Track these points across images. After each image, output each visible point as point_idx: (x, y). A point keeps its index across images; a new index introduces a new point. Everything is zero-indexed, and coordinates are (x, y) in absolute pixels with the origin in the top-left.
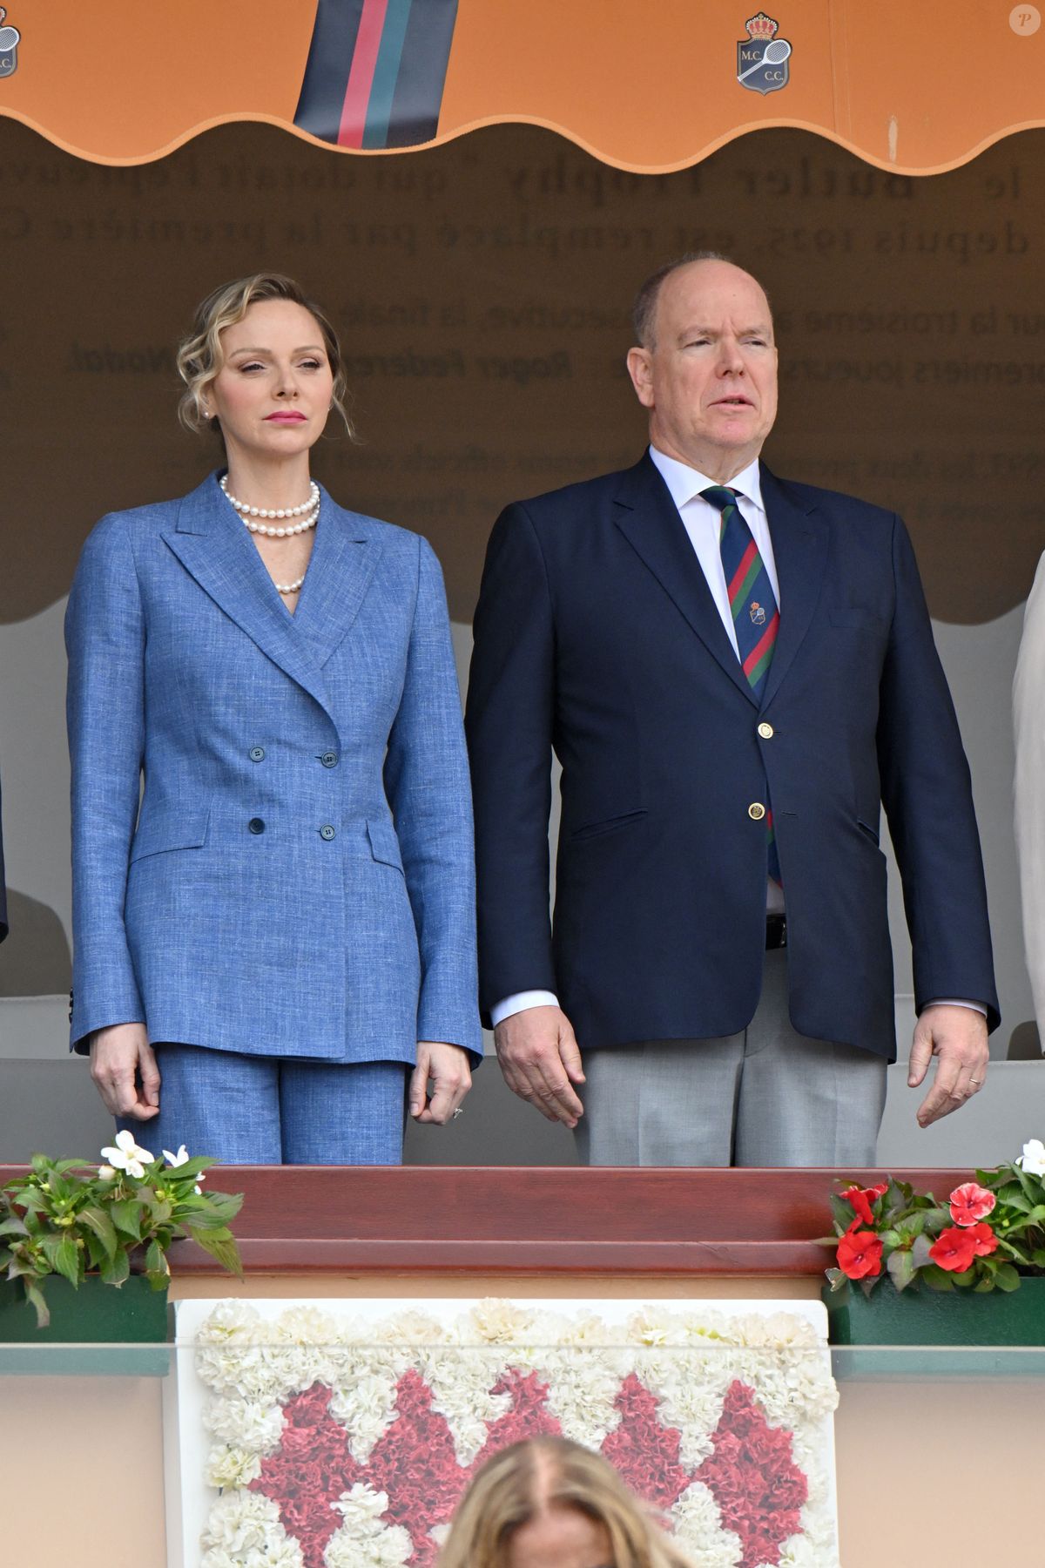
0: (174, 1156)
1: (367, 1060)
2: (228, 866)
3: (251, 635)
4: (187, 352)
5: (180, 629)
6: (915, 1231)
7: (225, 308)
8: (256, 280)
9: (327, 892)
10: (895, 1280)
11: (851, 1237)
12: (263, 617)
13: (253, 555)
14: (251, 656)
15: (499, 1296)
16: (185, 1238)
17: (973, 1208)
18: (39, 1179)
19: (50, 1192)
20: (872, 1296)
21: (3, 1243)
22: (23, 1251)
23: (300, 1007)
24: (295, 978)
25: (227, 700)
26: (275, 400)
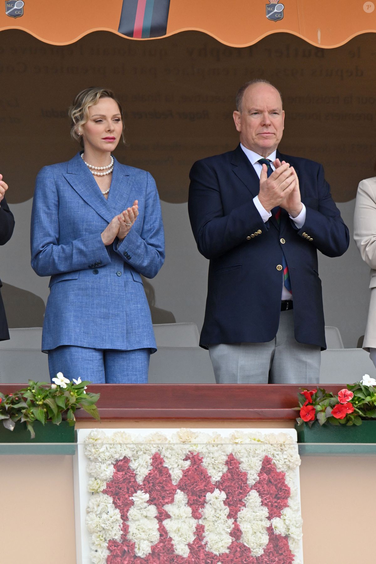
2: (86, 285)
3: (93, 208)
4: (75, 114)
6: (326, 405)
7: (90, 100)
8: (101, 90)
9: (119, 293)
10: (320, 422)
11: (305, 407)
12: (97, 202)
13: (94, 182)
14: (93, 215)
15: (186, 428)
16: (80, 408)
17: (346, 397)
18: (31, 389)
19: (35, 393)
20: (312, 427)
21: (19, 410)
22: (26, 413)
23: (111, 332)
24: (109, 323)
25: (86, 230)
26: (106, 132)
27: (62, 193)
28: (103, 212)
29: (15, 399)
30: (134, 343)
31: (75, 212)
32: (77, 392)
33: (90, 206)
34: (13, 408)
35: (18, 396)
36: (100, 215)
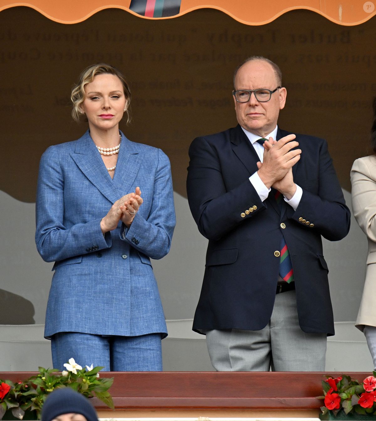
0: (89, 368)
1: (146, 334)
2: (89, 269)
3: (98, 188)
4: (74, 93)
5: (73, 187)
6: (352, 393)
7: (87, 76)
8: (97, 67)
9: (124, 277)
10: (345, 410)
11: (330, 396)
12: (103, 182)
13: (101, 161)
14: (98, 196)
15: (205, 417)
16: (93, 397)
17: (372, 385)
18: (41, 376)
19: (45, 380)
20: (337, 416)
21: (28, 398)
22: (36, 401)
23: (114, 318)
24: (113, 308)
25: (89, 212)
26: (102, 109)
27: (66, 174)
28: (108, 192)
29: (25, 386)
30: (142, 328)
31: (78, 194)
32: (89, 379)
33: (95, 186)
34: (23, 396)
35: (28, 383)
36: (105, 195)
